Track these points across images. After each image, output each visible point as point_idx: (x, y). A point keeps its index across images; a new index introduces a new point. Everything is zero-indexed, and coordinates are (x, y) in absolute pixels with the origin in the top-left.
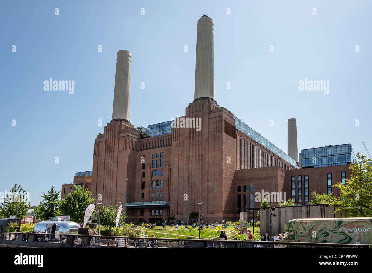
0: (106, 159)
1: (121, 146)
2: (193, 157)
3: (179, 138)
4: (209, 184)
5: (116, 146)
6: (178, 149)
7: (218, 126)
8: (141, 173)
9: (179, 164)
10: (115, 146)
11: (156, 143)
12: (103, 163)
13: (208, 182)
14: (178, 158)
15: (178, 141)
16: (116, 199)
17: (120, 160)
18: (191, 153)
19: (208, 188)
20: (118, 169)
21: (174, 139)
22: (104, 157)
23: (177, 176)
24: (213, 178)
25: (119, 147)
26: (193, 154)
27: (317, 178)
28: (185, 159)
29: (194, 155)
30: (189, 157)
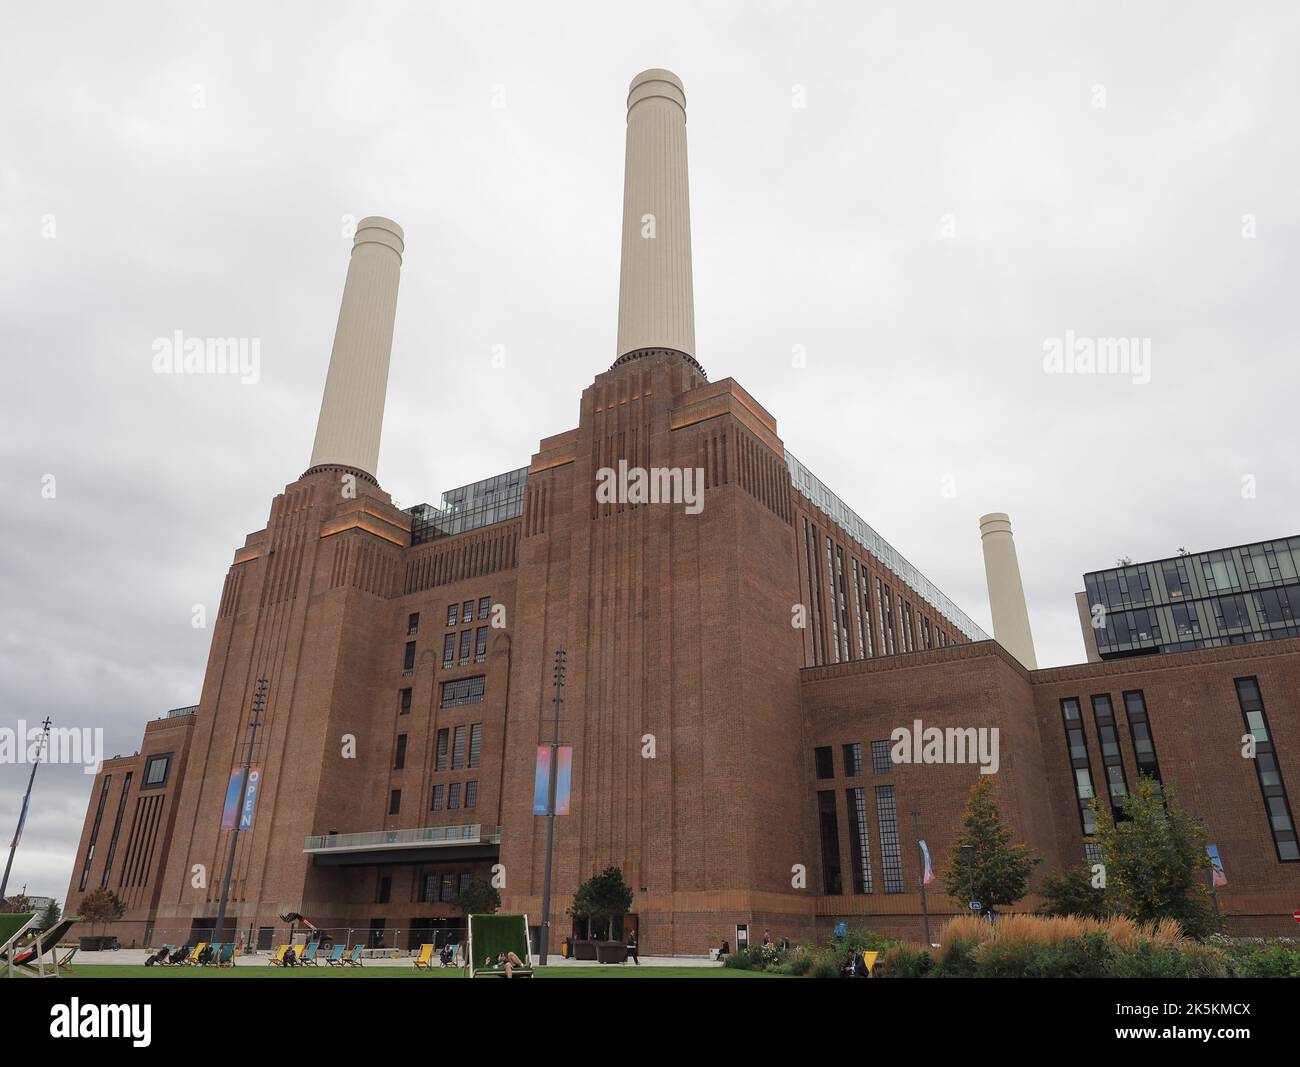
0: (261, 632)
1: (323, 573)
2: (604, 602)
3: (550, 522)
4: (679, 730)
5: (306, 574)
6: (544, 569)
7: (710, 456)
8: (397, 692)
9: (545, 641)
10: (302, 573)
11: (467, 557)
12: (247, 651)
13: (673, 722)
14: (542, 611)
15: (547, 533)
16: (273, 819)
17: (311, 636)
18: (598, 587)
19: (673, 753)
20: (301, 678)
21: (531, 530)
22: (253, 625)
23: (535, 699)
24: (694, 702)
25: (317, 577)
26: (605, 588)
27: (1189, 703)
28: (572, 615)
29: (612, 595)
30: (590, 603)
